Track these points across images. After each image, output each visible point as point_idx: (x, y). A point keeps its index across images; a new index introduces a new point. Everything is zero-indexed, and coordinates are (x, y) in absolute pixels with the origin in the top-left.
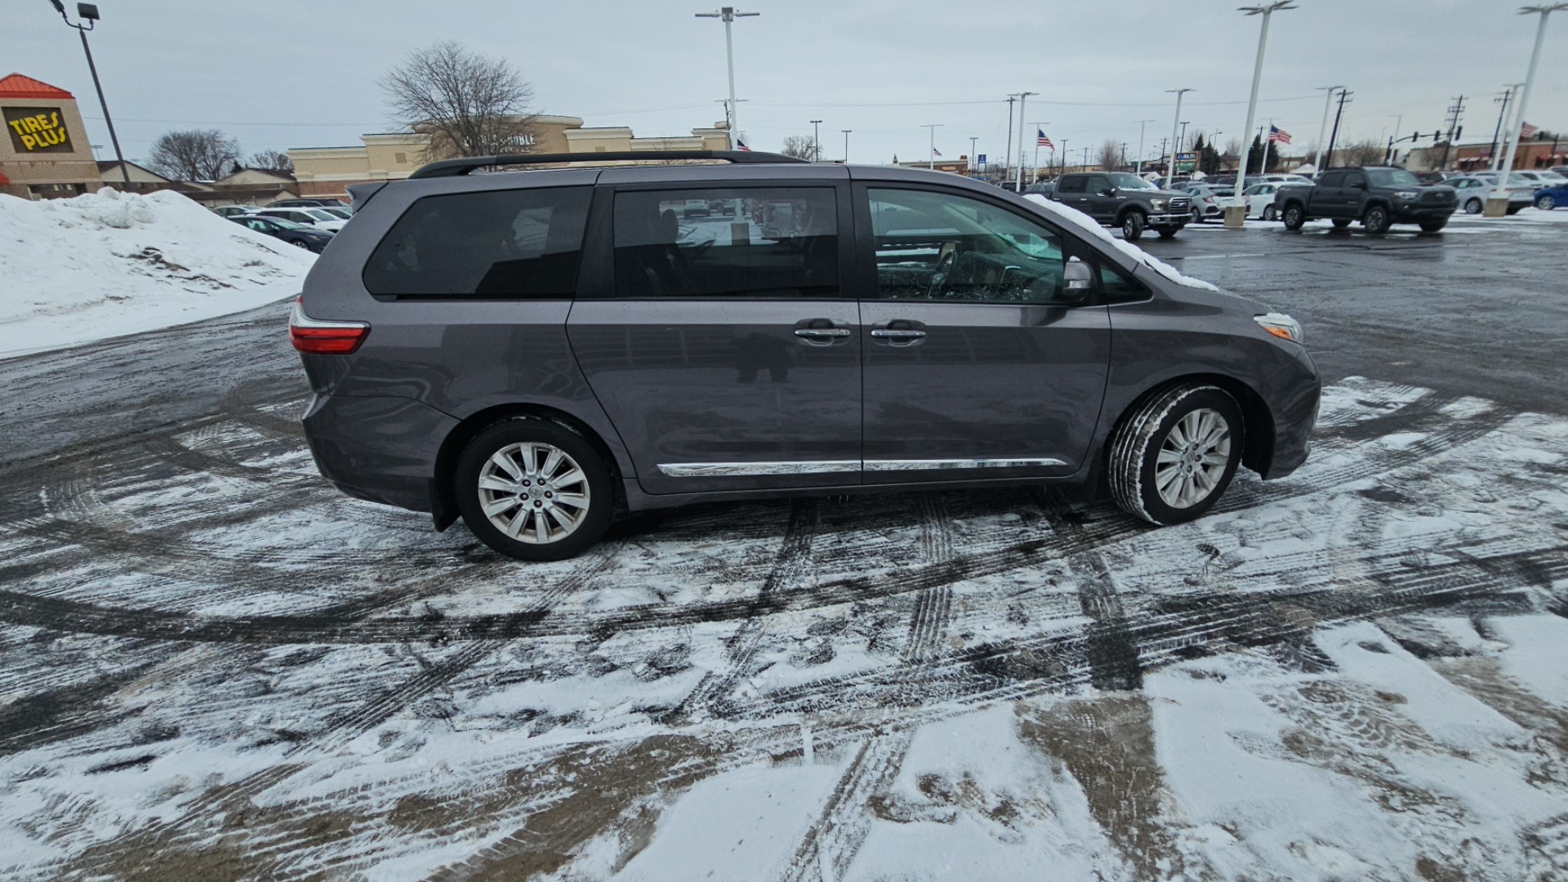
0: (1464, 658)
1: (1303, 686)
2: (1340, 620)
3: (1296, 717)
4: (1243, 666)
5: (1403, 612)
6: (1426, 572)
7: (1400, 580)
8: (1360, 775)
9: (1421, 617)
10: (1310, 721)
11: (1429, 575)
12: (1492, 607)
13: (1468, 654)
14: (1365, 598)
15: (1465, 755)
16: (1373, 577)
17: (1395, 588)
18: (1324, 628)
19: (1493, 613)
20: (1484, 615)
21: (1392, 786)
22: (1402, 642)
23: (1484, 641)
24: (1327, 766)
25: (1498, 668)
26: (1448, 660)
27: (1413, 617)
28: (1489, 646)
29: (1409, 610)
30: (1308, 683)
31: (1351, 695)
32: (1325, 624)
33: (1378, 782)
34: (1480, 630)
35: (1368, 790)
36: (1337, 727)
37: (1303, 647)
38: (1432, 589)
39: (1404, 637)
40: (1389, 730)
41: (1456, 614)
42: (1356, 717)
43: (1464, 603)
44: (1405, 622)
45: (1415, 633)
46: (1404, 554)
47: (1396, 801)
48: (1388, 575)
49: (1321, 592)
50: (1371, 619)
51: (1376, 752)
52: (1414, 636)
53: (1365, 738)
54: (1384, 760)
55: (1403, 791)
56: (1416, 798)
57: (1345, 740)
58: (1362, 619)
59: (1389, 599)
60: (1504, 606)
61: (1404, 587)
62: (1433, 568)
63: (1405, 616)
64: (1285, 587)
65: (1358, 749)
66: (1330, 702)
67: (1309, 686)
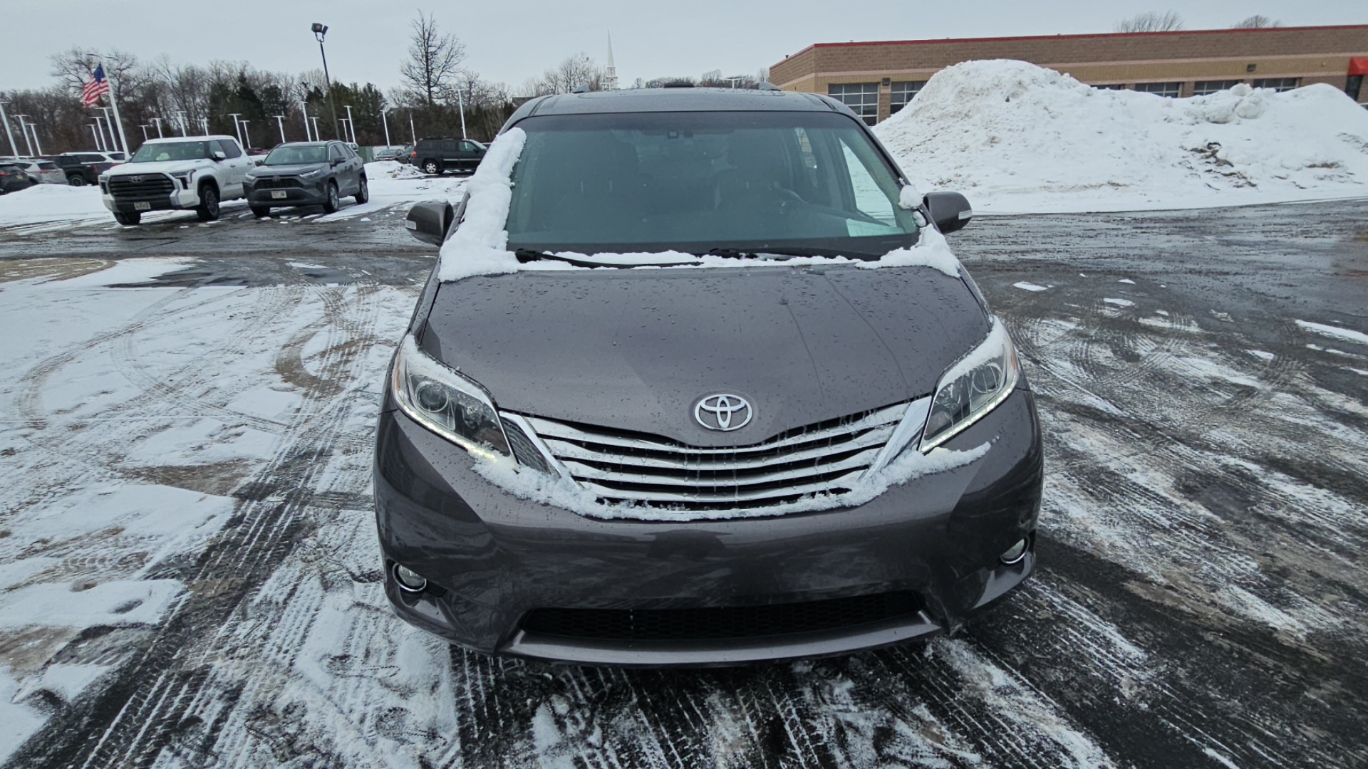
0: (50, 656)
1: (148, 556)
2: (177, 608)
3: (130, 540)
4: (196, 537)
5: (136, 658)
6: (160, 729)
7: (175, 692)
8: (67, 543)
9: (116, 666)
10: (120, 544)
11: (151, 729)
12: (52, 741)
13: (49, 663)
14: (182, 643)
15: (10, 589)
16: (204, 672)
17: (169, 678)
18: (182, 593)
19: (47, 730)
20: (55, 722)
21: (46, 549)
22: (111, 629)
23: (38, 688)
24: (88, 534)
25: (13, 670)
26: (61, 645)
27: (123, 659)
28: (32, 684)
29: (133, 664)
30: (148, 561)
31: (112, 573)
32: (185, 597)
33: (55, 546)
34: (50, 698)
35: (57, 540)
36: (102, 553)
37: (178, 572)
38: (133, 710)
39: (113, 634)
40: (68, 570)
41: (84, 696)
42: (96, 563)
43: (86, 720)
44: (125, 649)
45: (107, 644)
46: (211, 740)
47: (38, 546)
48: (194, 689)
49: (225, 619)
50: (156, 629)
51: (67, 557)
52: (105, 641)
53: (80, 558)
54: (59, 556)
55: (37, 551)
56: (30, 552)
57: (90, 550)
58: (162, 624)
59: (161, 660)
60: (38, 754)
61: (162, 689)
62: (159, 746)
63: (131, 654)
64: (257, 599)
65: (79, 551)
66: (121, 560)
67: (145, 560)
